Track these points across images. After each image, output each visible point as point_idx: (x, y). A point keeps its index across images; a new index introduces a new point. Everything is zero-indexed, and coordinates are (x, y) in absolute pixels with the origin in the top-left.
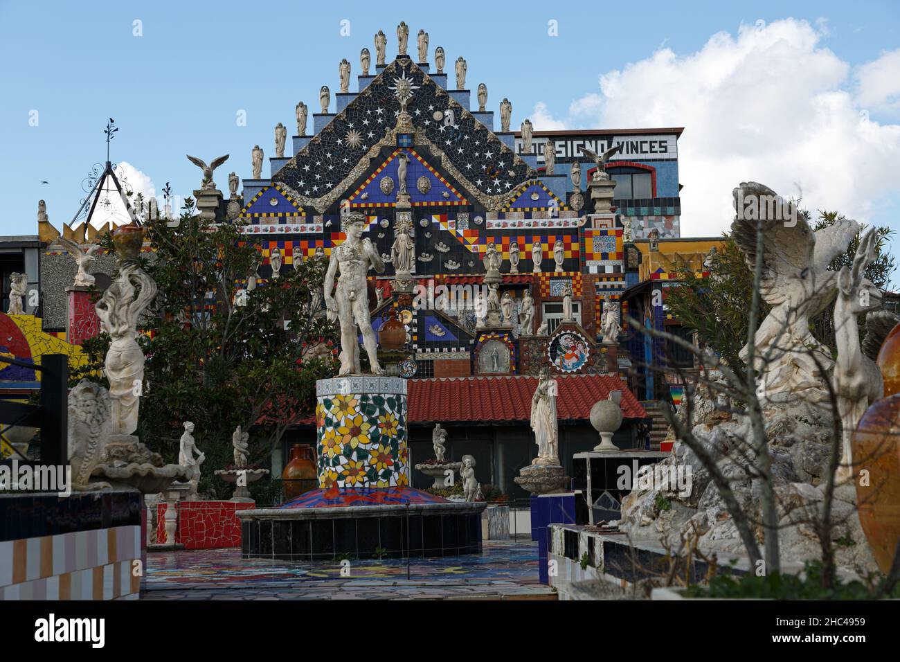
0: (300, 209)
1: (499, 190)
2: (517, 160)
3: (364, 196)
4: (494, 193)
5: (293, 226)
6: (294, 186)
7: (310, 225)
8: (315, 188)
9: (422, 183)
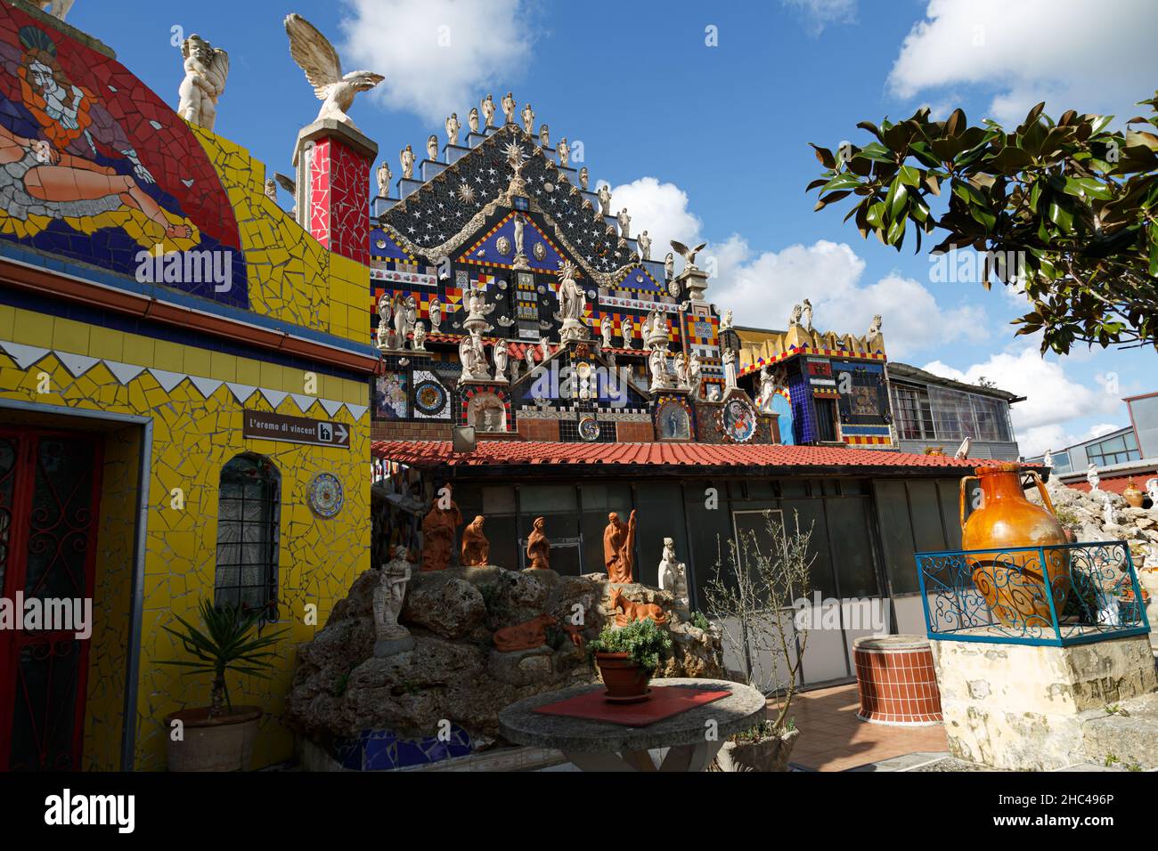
0: (411, 257)
1: (607, 269)
2: (621, 243)
3: (481, 253)
4: (602, 270)
5: (403, 275)
6: (404, 232)
7: (422, 276)
8: (427, 238)
9: (539, 249)
